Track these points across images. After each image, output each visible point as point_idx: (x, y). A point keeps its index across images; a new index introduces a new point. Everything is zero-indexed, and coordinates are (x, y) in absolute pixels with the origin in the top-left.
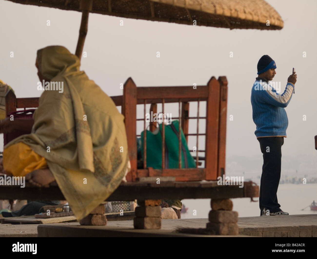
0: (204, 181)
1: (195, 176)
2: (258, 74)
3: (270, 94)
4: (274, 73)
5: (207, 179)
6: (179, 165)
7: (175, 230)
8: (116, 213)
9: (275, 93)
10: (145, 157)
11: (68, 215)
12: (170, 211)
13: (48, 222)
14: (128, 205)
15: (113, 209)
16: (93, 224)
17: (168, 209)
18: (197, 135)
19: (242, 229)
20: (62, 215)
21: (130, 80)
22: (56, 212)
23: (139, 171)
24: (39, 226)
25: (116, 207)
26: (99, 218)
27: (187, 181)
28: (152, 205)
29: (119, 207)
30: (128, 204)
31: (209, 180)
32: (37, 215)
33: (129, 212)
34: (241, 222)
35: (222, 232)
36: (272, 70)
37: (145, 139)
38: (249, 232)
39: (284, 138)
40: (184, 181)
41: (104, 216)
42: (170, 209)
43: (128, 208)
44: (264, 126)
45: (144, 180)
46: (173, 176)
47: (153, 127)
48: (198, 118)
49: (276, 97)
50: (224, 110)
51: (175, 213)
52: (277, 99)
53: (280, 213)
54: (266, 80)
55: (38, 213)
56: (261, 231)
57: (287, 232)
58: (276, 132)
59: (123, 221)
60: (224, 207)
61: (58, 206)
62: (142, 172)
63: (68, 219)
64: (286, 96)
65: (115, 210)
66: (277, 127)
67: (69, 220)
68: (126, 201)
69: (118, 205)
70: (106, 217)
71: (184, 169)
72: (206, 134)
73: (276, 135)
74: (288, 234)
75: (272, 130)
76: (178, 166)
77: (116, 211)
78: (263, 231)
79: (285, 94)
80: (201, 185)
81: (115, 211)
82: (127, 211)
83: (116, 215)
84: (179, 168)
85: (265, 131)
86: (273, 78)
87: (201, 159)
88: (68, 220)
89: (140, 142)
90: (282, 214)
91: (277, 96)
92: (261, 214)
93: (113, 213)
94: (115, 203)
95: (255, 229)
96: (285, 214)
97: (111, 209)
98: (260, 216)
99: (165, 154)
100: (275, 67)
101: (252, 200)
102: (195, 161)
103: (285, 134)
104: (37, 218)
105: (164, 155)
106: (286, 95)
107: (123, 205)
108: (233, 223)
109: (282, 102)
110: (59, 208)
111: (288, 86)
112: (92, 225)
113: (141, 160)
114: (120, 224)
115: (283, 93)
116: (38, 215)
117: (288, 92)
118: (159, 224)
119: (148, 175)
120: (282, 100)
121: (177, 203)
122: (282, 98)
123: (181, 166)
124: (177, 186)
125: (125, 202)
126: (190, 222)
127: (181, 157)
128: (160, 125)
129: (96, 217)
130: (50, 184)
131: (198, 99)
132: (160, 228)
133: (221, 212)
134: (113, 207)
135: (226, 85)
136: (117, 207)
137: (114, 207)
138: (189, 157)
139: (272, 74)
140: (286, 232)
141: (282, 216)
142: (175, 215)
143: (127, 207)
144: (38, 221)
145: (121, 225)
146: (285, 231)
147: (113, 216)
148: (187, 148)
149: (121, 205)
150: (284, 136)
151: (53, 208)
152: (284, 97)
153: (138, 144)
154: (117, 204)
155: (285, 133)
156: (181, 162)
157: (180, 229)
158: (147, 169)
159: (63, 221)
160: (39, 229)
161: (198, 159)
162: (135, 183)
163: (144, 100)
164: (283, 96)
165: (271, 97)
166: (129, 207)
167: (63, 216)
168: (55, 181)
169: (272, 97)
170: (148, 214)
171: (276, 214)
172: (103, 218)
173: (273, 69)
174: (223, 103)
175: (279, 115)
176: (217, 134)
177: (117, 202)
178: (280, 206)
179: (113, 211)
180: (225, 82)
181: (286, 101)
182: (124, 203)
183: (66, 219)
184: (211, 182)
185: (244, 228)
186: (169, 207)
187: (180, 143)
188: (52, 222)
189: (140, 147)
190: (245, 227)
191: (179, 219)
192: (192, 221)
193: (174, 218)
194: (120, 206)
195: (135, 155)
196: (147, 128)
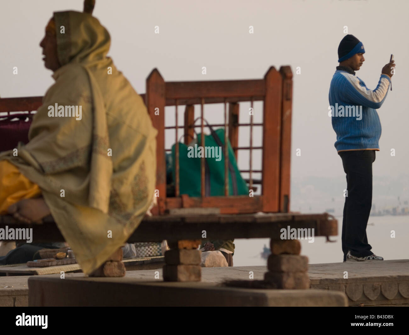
0: (260, 214)
1: (248, 207)
2: (339, 61)
3: (358, 88)
4: (363, 60)
5: (265, 210)
6: (225, 191)
7: (220, 282)
8: (142, 259)
9: (364, 88)
10: (178, 180)
11: (74, 262)
12: (218, 256)
13: (46, 272)
14: (158, 248)
15: (137, 253)
16: (106, 274)
17: (214, 253)
18: (251, 148)
19: (316, 280)
20: (65, 262)
21: (155, 72)
22: (57, 258)
23: (169, 200)
24: (30, 278)
25: (141, 250)
26: (115, 266)
27: (237, 214)
28: (188, 248)
29: (145, 250)
30: (158, 246)
31: (267, 213)
32: (29, 263)
33: (160, 257)
34: (316, 270)
35: (287, 285)
36: (359, 56)
37: (178, 154)
38: (327, 284)
39: (376, 151)
40: (232, 214)
41: (121, 264)
42: (218, 253)
43: (159, 252)
44: (348, 135)
45: (176, 212)
46: (216, 207)
47: (189, 138)
48: (251, 125)
49: (366, 93)
50: (287, 113)
51: (225, 258)
52: (368, 96)
53: (371, 257)
54: (351, 69)
55: (32, 260)
56: (344, 283)
57: (380, 284)
58: (365, 142)
59: (150, 270)
60: (289, 250)
61: (59, 249)
62: (173, 202)
63: (74, 268)
64: (380, 93)
65: (140, 254)
66: (365, 137)
67: (76, 269)
68: (156, 242)
69: (145, 248)
70: (123, 265)
71: (232, 197)
72: (263, 148)
73: (365, 148)
74: (382, 287)
75: (359, 141)
76: (223, 193)
77: (142, 257)
78: (346, 283)
79: (378, 89)
80: (256, 219)
81: (140, 256)
82: (157, 256)
83: (141, 261)
84: (225, 195)
85: (349, 141)
86: (361, 67)
87: (255, 182)
88: (74, 270)
89: (170, 160)
90: (373, 258)
91: (368, 93)
92: (345, 260)
93: (137, 259)
94: (140, 245)
95: (335, 280)
96: (378, 259)
97: (134, 253)
98: (344, 262)
99: (206, 176)
100: (363, 52)
101: (328, 240)
102: (248, 185)
103: (378, 147)
104: (30, 267)
105: (203, 177)
106: (379, 91)
107: (151, 247)
108: (302, 272)
109: (373, 100)
110: (61, 253)
111: (382, 79)
112: (105, 276)
113: (173, 184)
114: (145, 274)
115: (375, 88)
116: (31, 263)
117: (382, 87)
118: (199, 275)
119: (181, 206)
120: (374, 97)
121: (227, 244)
122: (374, 95)
123: (228, 193)
124: (222, 221)
125: (154, 243)
126: (244, 271)
127: (228, 180)
128: (198, 135)
129: (109, 265)
130: (43, 219)
131: (252, 99)
132: (200, 280)
133: (285, 258)
134: (137, 251)
135: (291, 77)
136: (143, 250)
137: (139, 251)
138: (240, 179)
139: (359, 62)
140: (378, 285)
141: (374, 261)
142: (224, 261)
143: (156, 250)
144: (31, 271)
145: (147, 275)
146: (378, 283)
147: (137, 264)
148: (236, 167)
149: (149, 248)
150: (376, 149)
151: (53, 253)
152: (377, 94)
153: (167, 162)
154: (142, 246)
155: (378, 144)
156: (228, 187)
157: (227, 281)
158: (181, 197)
159: (67, 271)
160: (30, 282)
161: (251, 182)
162: (164, 217)
163: (176, 99)
164: (376, 92)
165: (359, 93)
166: (160, 250)
167: (67, 264)
168: (50, 215)
169: (361, 93)
170: (182, 260)
171: (366, 259)
172: (120, 266)
173: (361, 54)
174: (286, 103)
175: (369, 119)
176: (278, 147)
177: (142, 244)
178: (370, 248)
179: (138, 257)
180: (289, 75)
181: (381, 100)
182: (152, 244)
183: (72, 268)
184: (270, 215)
185: (319, 279)
186: (214, 250)
187: (227, 161)
188: (52, 273)
189: (170, 167)
190: (321, 277)
191: (230, 267)
192: (247, 270)
193: (222, 265)
194: (147, 250)
195: (164, 178)
196: (181, 139)
